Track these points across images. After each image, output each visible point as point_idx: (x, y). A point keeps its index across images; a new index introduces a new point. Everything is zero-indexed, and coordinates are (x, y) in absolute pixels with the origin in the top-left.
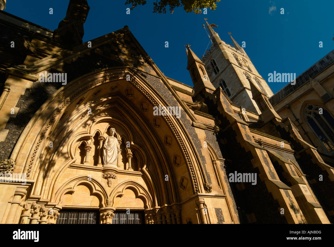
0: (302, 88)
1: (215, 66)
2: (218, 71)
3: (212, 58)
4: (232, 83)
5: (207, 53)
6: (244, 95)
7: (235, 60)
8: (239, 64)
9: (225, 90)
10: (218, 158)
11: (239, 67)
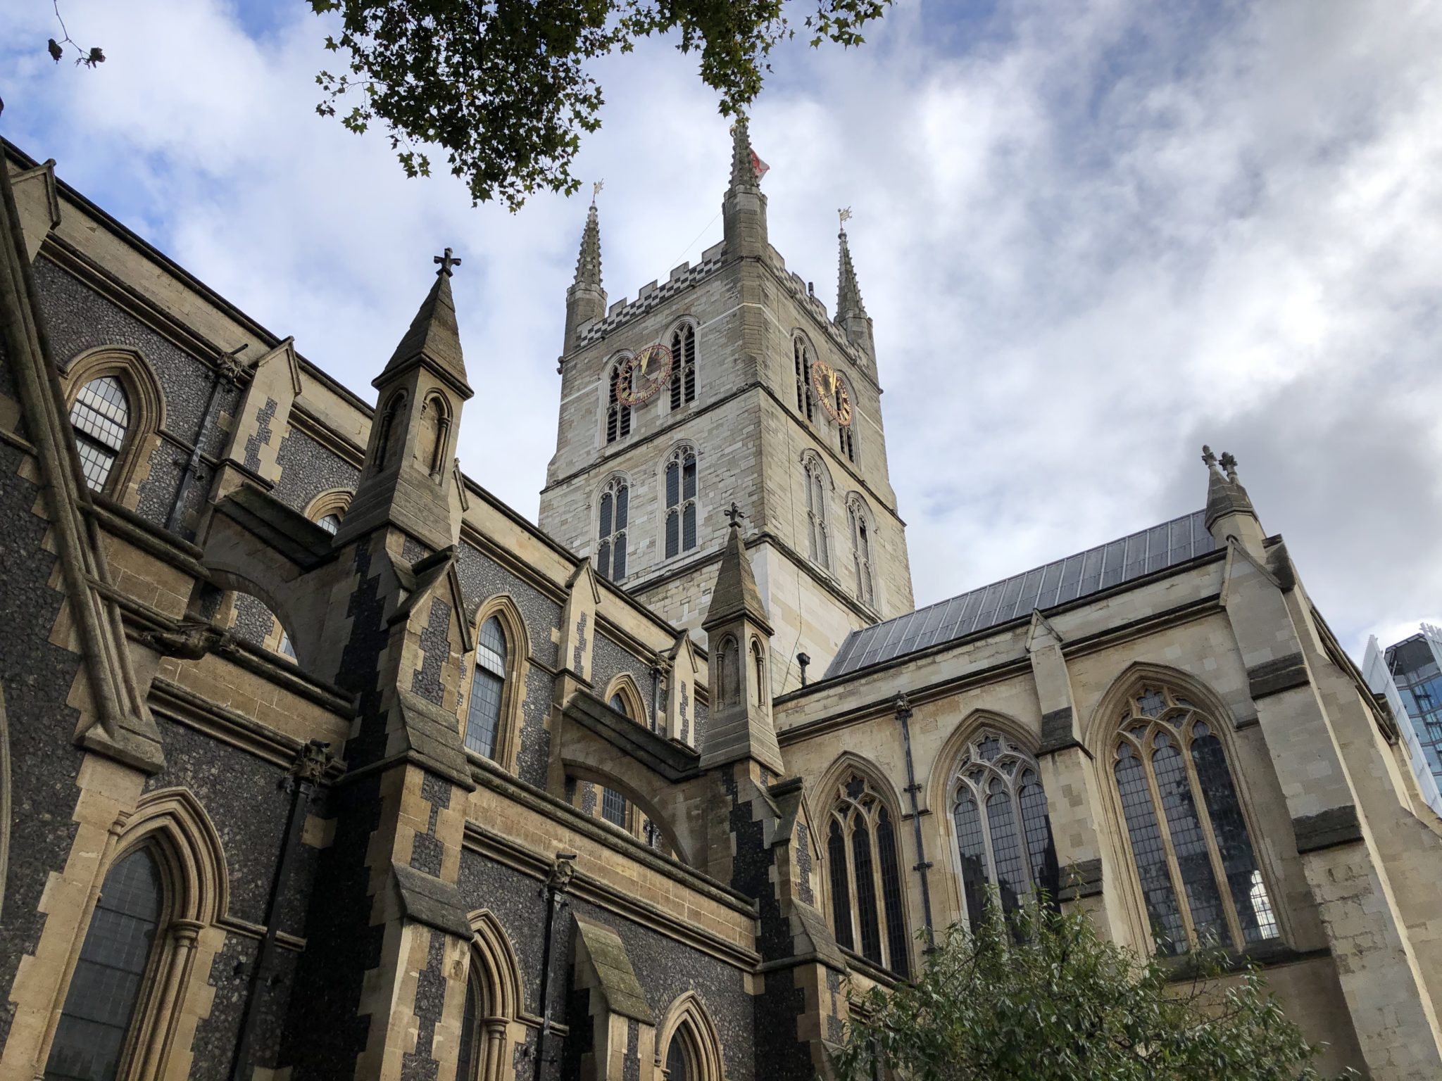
1: (687, 362)
2: (690, 397)
3: (687, 319)
4: (721, 485)
5: (677, 281)
7: (792, 378)
8: (808, 403)
9: (680, 507)
10: (227, 916)
11: (789, 420)
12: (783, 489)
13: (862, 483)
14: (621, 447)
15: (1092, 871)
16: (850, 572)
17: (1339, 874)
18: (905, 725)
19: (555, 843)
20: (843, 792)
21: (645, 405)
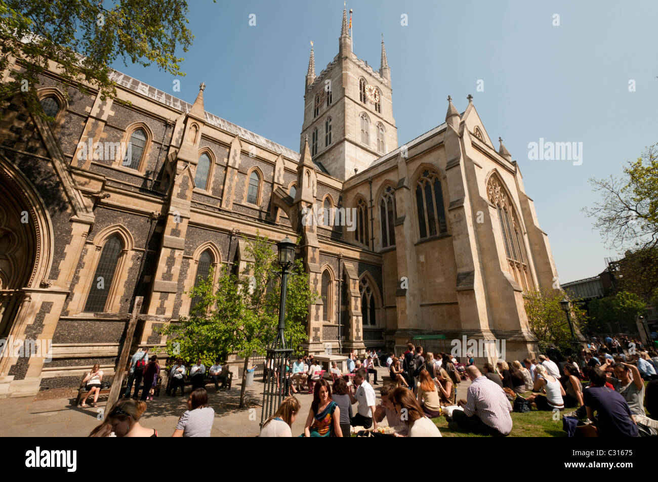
0: (390, 161)
2: (331, 104)
4: (337, 126)
5: (328, 68)
6: (341, 149)
7: (358, 91)
8: (364, 98)
9: (328, 134)
10: (134, 248)
11: (356, 104)
12: (352, 125)
13: (381, 118)
14: (317, 118)
15: (403, 219)
16: (375, 145)
17: (457, 216)
18: (371, 185)
19: (233, 226)
20: (358, 202)
21: (321, 106)
